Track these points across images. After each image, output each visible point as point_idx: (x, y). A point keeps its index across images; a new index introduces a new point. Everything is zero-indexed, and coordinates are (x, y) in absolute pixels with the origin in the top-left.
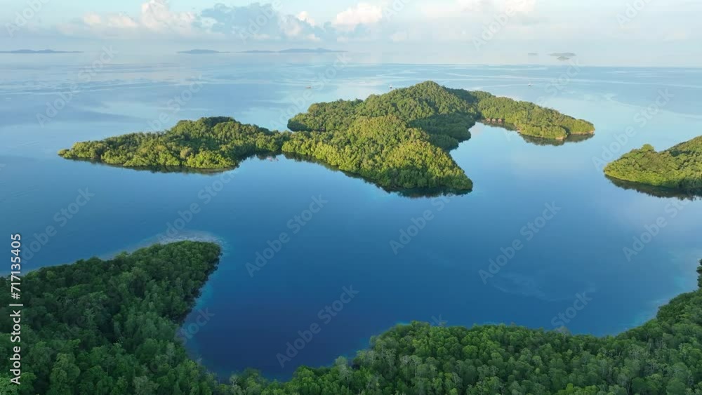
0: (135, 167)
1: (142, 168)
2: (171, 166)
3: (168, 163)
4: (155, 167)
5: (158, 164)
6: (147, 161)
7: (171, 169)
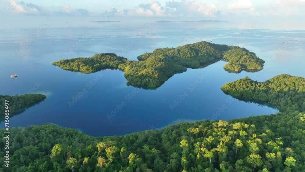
0: (66, 69)
1: (68, 70)
2: (76, 70)
3: (75, 69)
4: (72, 70)
5: (73, 69)
6: (70, 68)
7: (76, 71)
